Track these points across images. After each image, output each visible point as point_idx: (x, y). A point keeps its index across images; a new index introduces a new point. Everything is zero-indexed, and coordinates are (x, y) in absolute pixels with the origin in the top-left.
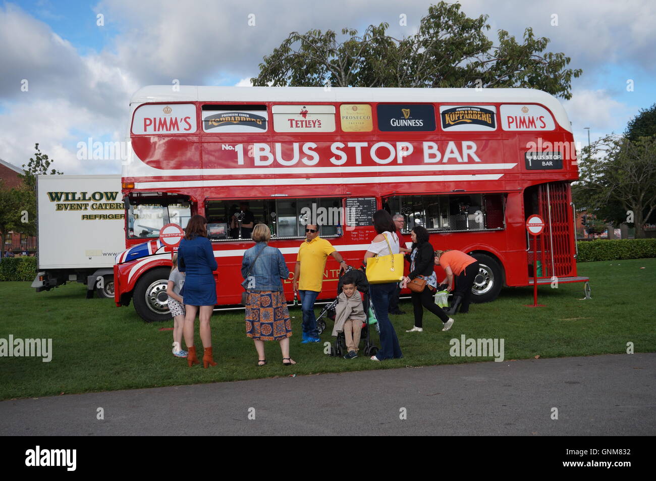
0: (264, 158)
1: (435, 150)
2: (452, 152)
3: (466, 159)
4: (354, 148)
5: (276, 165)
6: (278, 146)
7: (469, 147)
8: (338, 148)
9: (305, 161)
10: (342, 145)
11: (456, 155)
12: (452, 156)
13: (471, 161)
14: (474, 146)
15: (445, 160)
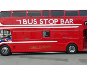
0: (25, 23)
1: (63, 21)
2: (67, 21)
3: (70, 23)
4: (45, 21)
5: (28, 24)
6: (28, 20)
7: (71, 20)
8: (41, 20)
9: (34, 23)
10: (42, 20)
11: (68, 22)
12: (67, 22)
13: (71, 23)
14: (72, 20)
15: (65, 23)
